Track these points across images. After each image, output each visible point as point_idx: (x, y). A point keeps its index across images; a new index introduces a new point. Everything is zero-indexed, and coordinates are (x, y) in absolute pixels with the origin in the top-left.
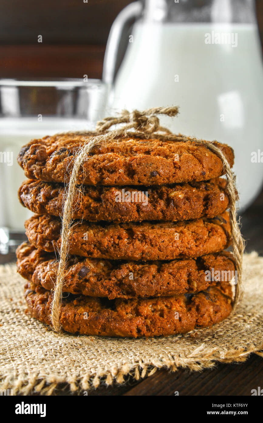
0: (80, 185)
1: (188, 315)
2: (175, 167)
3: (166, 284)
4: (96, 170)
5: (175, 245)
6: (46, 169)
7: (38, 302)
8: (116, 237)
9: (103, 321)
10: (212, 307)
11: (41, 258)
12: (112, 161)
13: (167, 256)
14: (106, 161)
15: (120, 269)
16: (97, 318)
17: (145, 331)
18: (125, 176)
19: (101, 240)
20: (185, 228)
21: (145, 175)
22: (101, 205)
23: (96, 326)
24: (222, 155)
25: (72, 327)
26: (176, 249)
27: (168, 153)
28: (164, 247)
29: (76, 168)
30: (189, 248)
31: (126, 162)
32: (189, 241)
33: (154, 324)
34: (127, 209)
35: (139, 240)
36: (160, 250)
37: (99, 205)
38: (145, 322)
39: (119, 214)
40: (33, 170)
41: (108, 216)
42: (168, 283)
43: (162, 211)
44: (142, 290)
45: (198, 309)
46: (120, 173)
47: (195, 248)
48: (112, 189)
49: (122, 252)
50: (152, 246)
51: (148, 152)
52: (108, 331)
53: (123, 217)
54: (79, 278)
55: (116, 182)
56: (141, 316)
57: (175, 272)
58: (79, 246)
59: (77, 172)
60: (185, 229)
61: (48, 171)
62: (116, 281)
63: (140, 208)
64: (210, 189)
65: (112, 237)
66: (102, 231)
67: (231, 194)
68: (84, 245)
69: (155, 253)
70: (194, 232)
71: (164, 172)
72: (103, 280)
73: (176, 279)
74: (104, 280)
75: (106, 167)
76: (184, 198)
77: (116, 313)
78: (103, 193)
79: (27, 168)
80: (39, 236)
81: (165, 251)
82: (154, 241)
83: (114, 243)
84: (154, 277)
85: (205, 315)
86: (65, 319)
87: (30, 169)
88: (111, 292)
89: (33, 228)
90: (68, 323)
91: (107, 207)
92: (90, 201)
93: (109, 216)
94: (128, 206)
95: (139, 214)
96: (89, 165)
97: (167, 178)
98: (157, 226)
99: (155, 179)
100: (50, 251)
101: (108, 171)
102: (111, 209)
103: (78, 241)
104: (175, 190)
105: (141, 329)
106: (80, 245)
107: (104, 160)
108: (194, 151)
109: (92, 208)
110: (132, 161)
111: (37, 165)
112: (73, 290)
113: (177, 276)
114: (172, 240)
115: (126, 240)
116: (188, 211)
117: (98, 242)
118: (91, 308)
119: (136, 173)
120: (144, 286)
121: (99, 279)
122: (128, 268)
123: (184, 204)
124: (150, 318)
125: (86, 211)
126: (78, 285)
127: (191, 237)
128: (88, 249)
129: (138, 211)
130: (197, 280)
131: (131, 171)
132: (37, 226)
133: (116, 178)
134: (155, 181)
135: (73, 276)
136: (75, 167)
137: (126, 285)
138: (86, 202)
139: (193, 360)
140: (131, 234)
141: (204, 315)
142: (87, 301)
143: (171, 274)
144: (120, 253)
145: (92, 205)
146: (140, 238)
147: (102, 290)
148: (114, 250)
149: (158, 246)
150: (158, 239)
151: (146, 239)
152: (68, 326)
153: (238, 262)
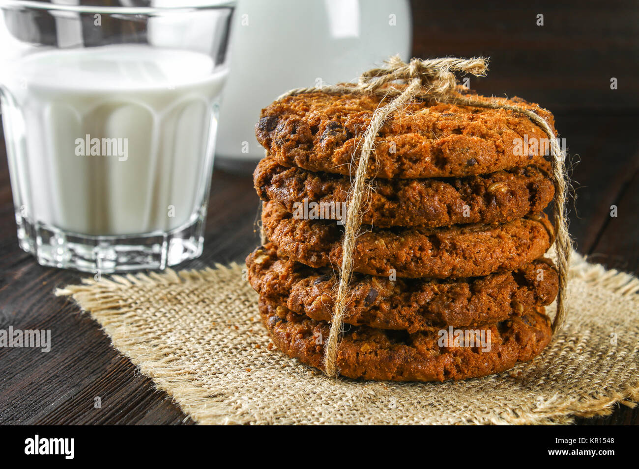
0: (370, 179)
1: (508, 348)
2: (497, 151)
3: (486, 311)
4: (393, 158)
5: (495, 256)
6: (316, 155)
7: (298, 336)
8: (417, 248)
9: (398, 362)
10: (535, 334)
11: (296, 274)
12: (415, 146)
13: (484, 271)
14: (407, 147)
15: (423, 291)
16: (391, 358)
17: (455, 373)
18: (433, 167)
19: (397, 253)
20: (502, 230)
21: (460, 165)
22: (399, 206)
23: (389, 369)
24: (548, 128)
25: (355, 370)
26: (496, 262)
27: (485, 132)
28: (481, 259)
29: (365, 157)
30: (510, 259)
31: (433, 147)
32: (510, 249)
33: (467, 364)
34: (435, 211)
35: (447, 251)
36: (476, 265)
37: (396, 206)
38: (454, 360)
39: (425, 218)
40: (294, 156)
41: (409, 221)
42: (489, 309)
43: (480, 212)
44: (456, 320)
45: (518, 339)
46: (426, 162)
47: (517, 258)
48: (413, 183)
49: (426, 269)
50: (465, 258)
51: (458, 131)
52: (406, 375)
53: (429, 223)
54: (366, 305)
55: (420, 175)
56: (449, 352)
57: (496, 292)
58: (365, 262)
59: (367, 162)
60: (503, 233)
61: (320, 158)
62: (418, 308)
63: (452, 209)
64: (531, 175)
65: (411, 248)
66: (396, 240)
67: (559, 180)
68: (373, 261)
69: (469, 268)
70: (515, 236)
71: (485, 159)
72: (400, 306)
73: (498, 303)
74: (402, 307)
75: (408, 155)
76: (508, 191)
77: (415, 350)
78: (400, 189)
79: (284, 153)
80: (301, 246)
81: (482, 265)
82: (467, 252)
83: (415, 256)
84: (469, 300)
85: (528, 347)
86: (343, 359)
87: (288, 154)
88: (412, 323)
89: (288, 233)
90: (347, 366)
91: (408, 209)
92: (383, 200)
93: (411, 221)
94: (437, 207)
95: (450, 217)
96: (383, 151)
97: (487, 167)
98: (467, 230)
99: (472, 169)
100: (317, 267)
101: (410, 160)
102: (413, 212)
103: (365, 254)
104: (494, 182)
105: (449, 370)
106: (367, 260)
107: (403, 145)
108: (517, 126)
109: (385, 210)
110: (442, 146)
111: (301, 149)
112: (356, 321)
113: (498, 299)
114: (490, 249)
115: (429, 251)
116: (514, 210)
117: (394, 255)
118: (378, 343)
119: (449, 162)
120: (458, 314)
121: (394, 305)
122: (433, 289)
123: (509, 201)
124: (461, 355)
125: (376, 215)
126: (364, 313)
127: (512, 243)
128: (378, 265)
129: (449, 213)
130: (524, 302)
131: (440, 159)
132: (293, 230)
133: (421, 169)
134: (471, 172)
135: (358, 302)
136: (363, 154)
137: (434, 313)
138: (376, 202)
139: (543, 416)
140: (436, 243)
141: (526, 346)
142: (370, 334)
143: (490, 295)
144: (423, 270)
145: (386, 206)
146: (448, 248)
147: (400, 321)
148: (416, 266)
149: (473, 259)
150: (473, 250)
151: (457, 249)
152: (349, 370)
153: (564, 271)
